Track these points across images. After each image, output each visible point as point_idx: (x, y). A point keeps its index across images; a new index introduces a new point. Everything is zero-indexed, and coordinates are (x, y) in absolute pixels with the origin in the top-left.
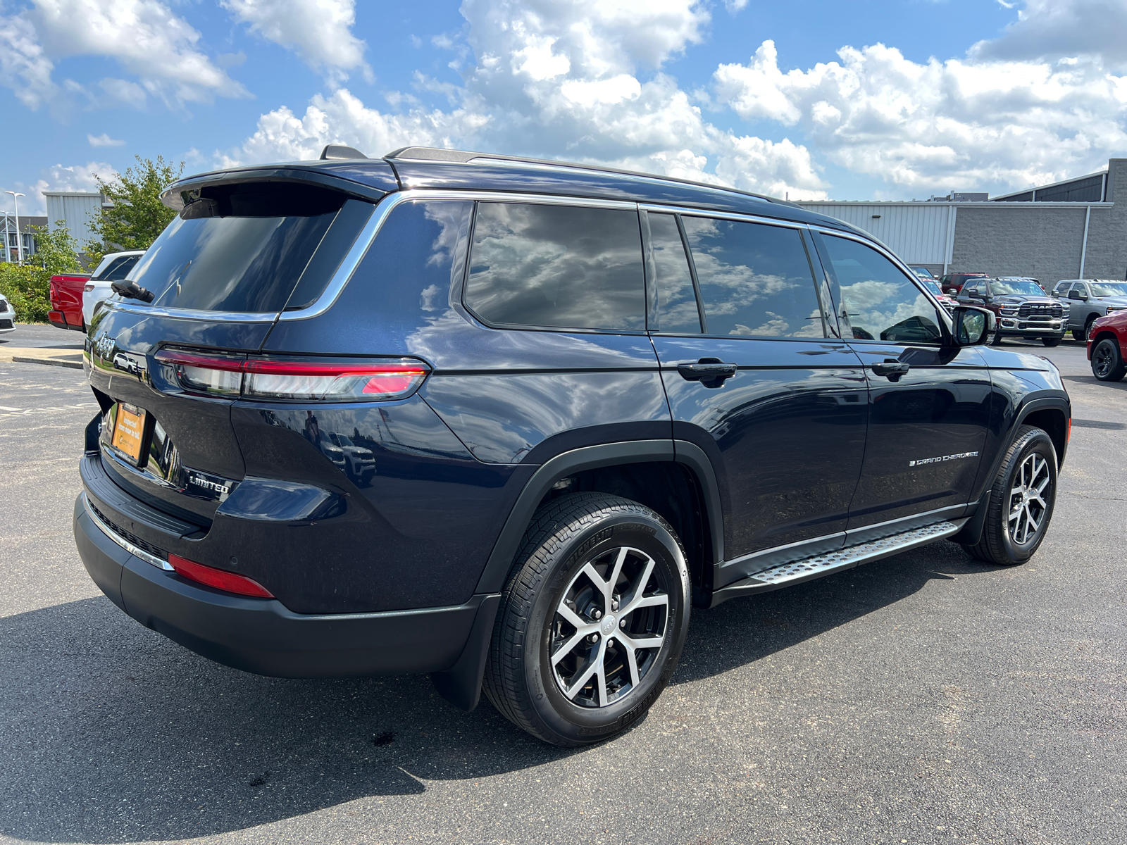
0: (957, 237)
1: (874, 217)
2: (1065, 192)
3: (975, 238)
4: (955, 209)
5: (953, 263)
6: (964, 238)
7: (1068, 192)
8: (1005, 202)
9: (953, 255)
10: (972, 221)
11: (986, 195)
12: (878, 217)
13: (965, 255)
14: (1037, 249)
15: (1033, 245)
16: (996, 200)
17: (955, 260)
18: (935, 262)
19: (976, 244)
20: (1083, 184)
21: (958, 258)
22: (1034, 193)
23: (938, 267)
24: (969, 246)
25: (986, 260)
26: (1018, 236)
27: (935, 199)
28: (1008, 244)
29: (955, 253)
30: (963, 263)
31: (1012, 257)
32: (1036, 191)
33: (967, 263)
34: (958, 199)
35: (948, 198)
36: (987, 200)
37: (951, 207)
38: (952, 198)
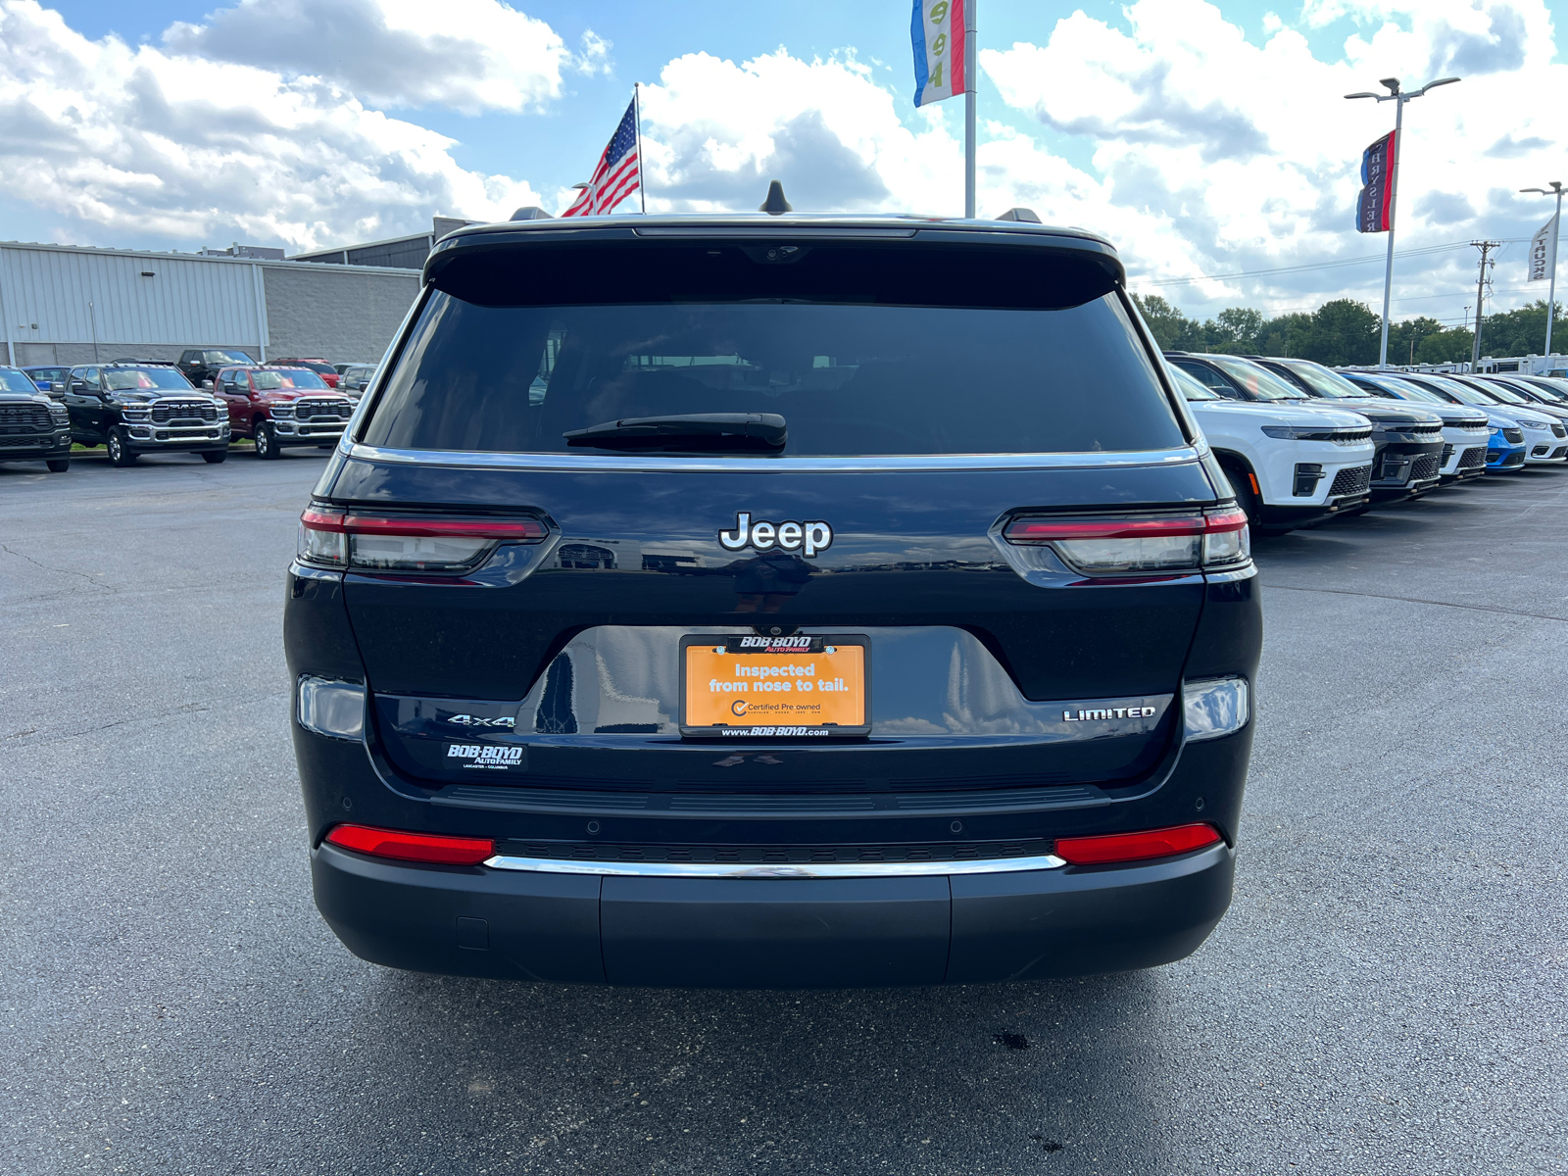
0: (269, 308)
1: (144, 274)
2: (385, 255)
3: (294, 311)
4: (260, 268)
5: (272, 345)
6: (280, 311)
7: (389, 255)
8: (308, 263)
9: (270, 333)
10: (286, 287)
11: (282, 251)
12: (152, 275)
13: (285, 333)
14: (372, 327)
15: (366, 322)
16: (298, 260)
17: (273, 341)
18: (246, 343)
19: (297, 319)
20: (406, 247)
21: (277, 338)
22: (345, 253)
23: (252, 350)
24: (288, 321)
25: (314, 340)
26: (346, 310)
27: (209, 252)
28: (337, 320)
29: (272, 330)
30: (285, 345)
31: (345, 338)
32: (348, 252)
33: (289, 344)
34: (245, 255)
35: (230, 252)
36: (283, 258)
37: (254, 266)
38: (236, 252)
